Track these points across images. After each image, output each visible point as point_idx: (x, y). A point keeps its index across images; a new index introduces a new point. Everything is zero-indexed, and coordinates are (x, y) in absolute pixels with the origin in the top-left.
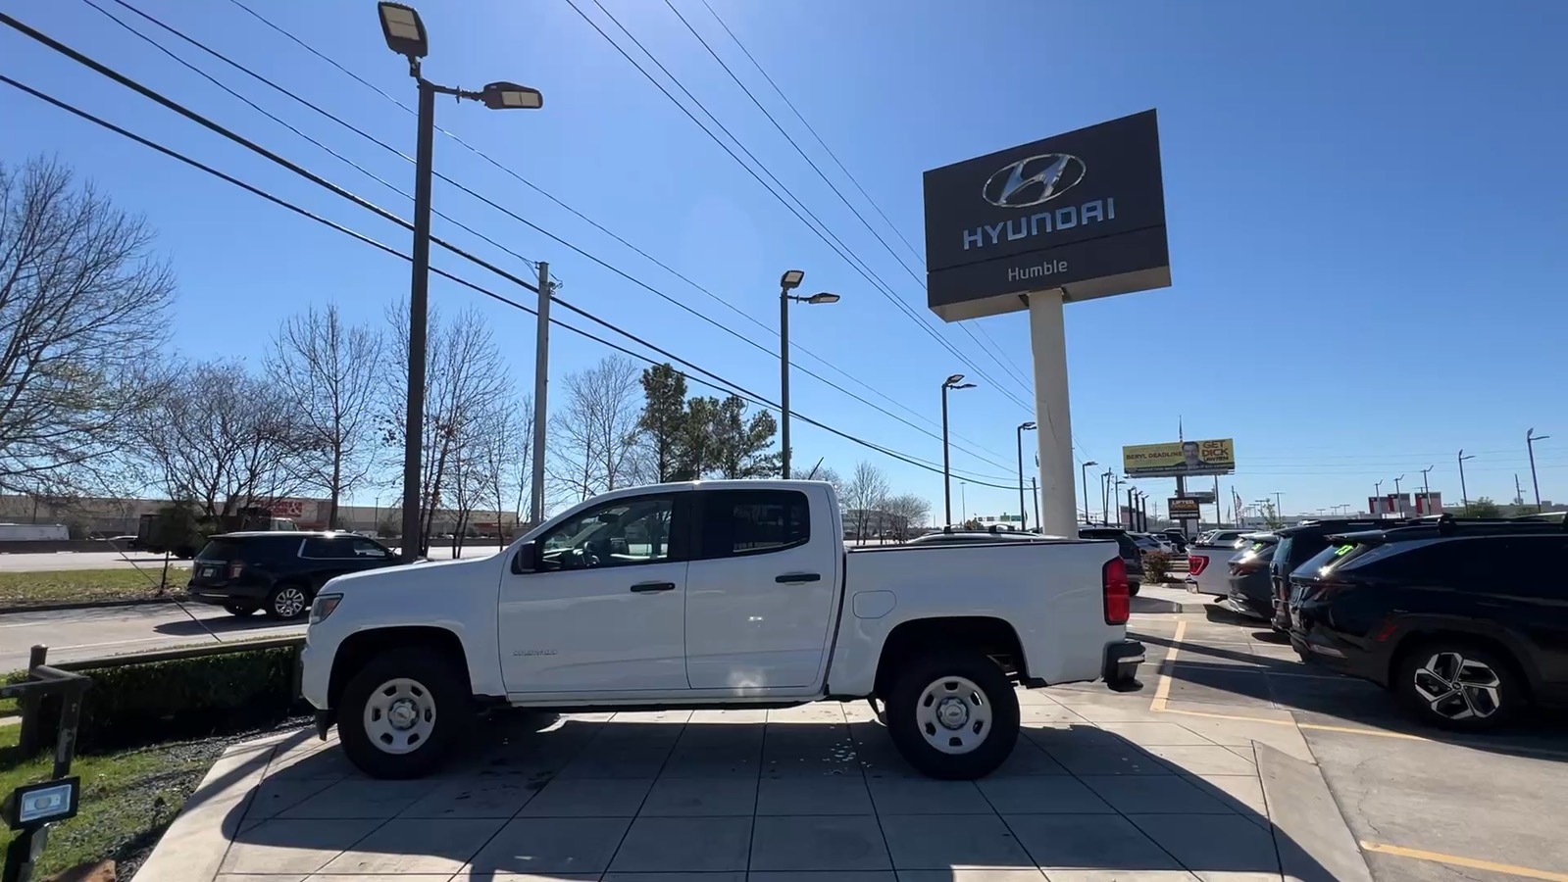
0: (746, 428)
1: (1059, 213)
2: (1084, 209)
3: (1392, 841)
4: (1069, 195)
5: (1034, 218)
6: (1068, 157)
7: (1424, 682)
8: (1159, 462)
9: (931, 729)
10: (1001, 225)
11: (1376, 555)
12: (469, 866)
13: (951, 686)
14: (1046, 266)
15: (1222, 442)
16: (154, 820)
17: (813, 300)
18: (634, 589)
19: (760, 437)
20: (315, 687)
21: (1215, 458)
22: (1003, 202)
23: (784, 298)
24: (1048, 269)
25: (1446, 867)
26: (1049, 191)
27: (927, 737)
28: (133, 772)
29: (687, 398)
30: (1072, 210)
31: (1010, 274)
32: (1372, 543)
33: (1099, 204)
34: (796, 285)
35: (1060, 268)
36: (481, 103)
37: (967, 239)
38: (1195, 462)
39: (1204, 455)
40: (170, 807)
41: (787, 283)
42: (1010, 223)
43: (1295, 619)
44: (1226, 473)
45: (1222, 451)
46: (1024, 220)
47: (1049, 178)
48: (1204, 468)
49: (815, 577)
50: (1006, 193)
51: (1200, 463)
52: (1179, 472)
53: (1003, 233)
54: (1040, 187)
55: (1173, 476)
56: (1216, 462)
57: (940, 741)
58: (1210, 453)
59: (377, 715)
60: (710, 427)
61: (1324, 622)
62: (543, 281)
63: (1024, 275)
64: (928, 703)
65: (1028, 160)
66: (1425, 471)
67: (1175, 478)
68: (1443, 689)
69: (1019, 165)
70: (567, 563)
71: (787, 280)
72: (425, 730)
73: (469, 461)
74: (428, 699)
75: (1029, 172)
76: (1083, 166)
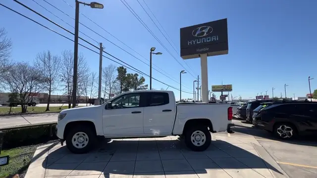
0: (139, 80)
1: (207, 38)
2: (212, 38)
3: (282, 161)
4: (209, 35)
5: (202, 39)
6: (209, 27)
7: (279, 131)
9: (194, 141)
11: (271, 107)
12: (103, 173)
13: (198, 132)
15: (230, 85)
16: (24, 164)
17: (156, 54)
18: (132, 113)
19: (142, 82)
20: (60, 134)
21: (229, 88)
22: (196, 36)
23: (151, 53)
24: (205, 50)
25: (293, 166)
27: (193, 143)
28: (16, 153)
29: (127, 73)
30: (210, 38)
31: (197, 50)
32: (270, 105)
33: (215, 37)
34: (153, 50)
35: (207, 49)
36: (90, 6)
37: (189, 43)
38: (225, 89)
40: (27, 161)
41: (151, 50)
42: (197, 40)
43: (254, 119)
44: (230, 91)
46: (200, 39)
47: (206, 31)
48: (227, 90)
49: (171, 111)
50: (197, 34)
53: (196, 42)
54: (204, 33)
55: (221, 92)
57: (196, 144)
59: (75, 140)
60: (131, 80)
61: (260, 119)
62: (101, 47)
63: (200, 51)
64: (193, 136)
65: (201, 27)
66: (266, 91)
68: (282, 132)
69: (199, 28)
70: (116, 107)
72: (86, 143)
73: (80, 86)
74: (87, 136)
75: (201, 30)
76: (212, 29)
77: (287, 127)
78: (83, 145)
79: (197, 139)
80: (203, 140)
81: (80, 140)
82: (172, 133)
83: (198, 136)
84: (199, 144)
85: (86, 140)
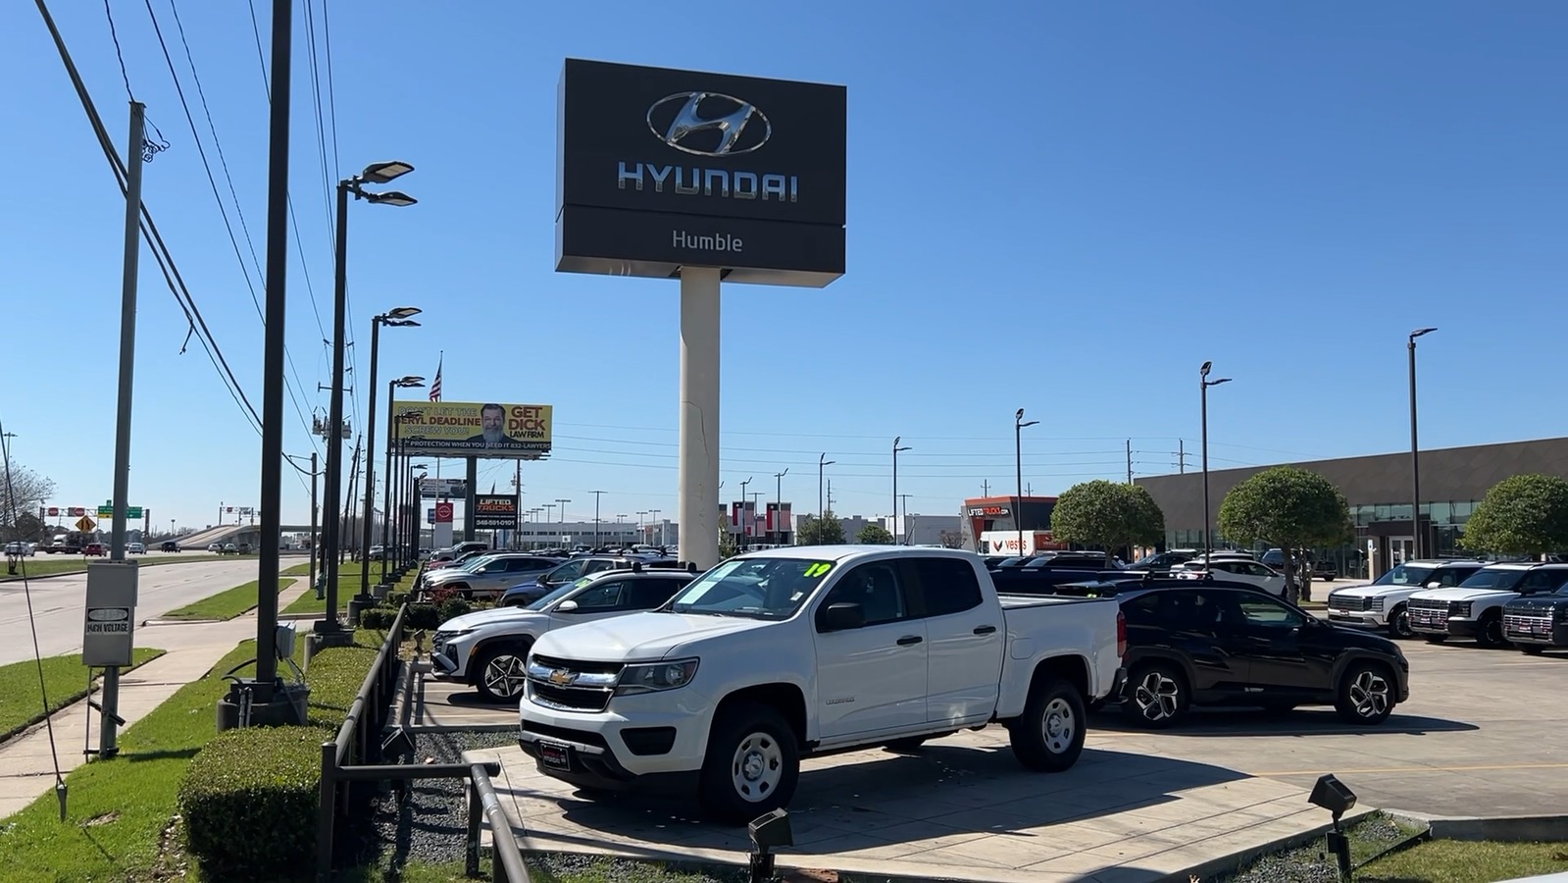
1: (738, 176)
4: (750, 158)
5: (709, 174)
6: (754, 109)
7: (1141, 694)
8: (443, 433)
9: (1046, 736)
10: (667, 170)
13: (1056, 705)
14: (718, 239)
15: (538, 409)
18: (900, 642)
21: (525, 434)
22: (671, 139)
24: (720, 242)
26: (728, 147)
27: (1047, 743)
31: (675, 238)
33: (782, 179)
35: (734, 245)
37: (623, 175)
38: (497, 437)
39: (511, 428)
42: (679, 171)
44: (536, 458)
45: (538, 424)
46: (696, 172)
47: (731, 127)
48: (510, 448)
50: (676, 129)
51: (504, 439)
53: (670, 181)
54: (718, 135)
55: (460, 456)
56: (526, 439)
57: (1050, 745)
58: (521, 425)
63: (692, 244)
64: (1046, 718)
65: (703, 95)
66: (779, 476)
67: (465, 460)
68: (1149, 699)
69: (696, 97)
71: (378, 172)
72: (773, 777)
74: (774, 750)
75: (707, 111)
76: (769, 127)
77: (1164, 680)
78: (764, 787)
79: (1053, 729)
80: (1067, 730)
81: (753, 768)
82: (995, 713)
83: (1056, 717)
84: (1057, 745)
85: (773, 764)
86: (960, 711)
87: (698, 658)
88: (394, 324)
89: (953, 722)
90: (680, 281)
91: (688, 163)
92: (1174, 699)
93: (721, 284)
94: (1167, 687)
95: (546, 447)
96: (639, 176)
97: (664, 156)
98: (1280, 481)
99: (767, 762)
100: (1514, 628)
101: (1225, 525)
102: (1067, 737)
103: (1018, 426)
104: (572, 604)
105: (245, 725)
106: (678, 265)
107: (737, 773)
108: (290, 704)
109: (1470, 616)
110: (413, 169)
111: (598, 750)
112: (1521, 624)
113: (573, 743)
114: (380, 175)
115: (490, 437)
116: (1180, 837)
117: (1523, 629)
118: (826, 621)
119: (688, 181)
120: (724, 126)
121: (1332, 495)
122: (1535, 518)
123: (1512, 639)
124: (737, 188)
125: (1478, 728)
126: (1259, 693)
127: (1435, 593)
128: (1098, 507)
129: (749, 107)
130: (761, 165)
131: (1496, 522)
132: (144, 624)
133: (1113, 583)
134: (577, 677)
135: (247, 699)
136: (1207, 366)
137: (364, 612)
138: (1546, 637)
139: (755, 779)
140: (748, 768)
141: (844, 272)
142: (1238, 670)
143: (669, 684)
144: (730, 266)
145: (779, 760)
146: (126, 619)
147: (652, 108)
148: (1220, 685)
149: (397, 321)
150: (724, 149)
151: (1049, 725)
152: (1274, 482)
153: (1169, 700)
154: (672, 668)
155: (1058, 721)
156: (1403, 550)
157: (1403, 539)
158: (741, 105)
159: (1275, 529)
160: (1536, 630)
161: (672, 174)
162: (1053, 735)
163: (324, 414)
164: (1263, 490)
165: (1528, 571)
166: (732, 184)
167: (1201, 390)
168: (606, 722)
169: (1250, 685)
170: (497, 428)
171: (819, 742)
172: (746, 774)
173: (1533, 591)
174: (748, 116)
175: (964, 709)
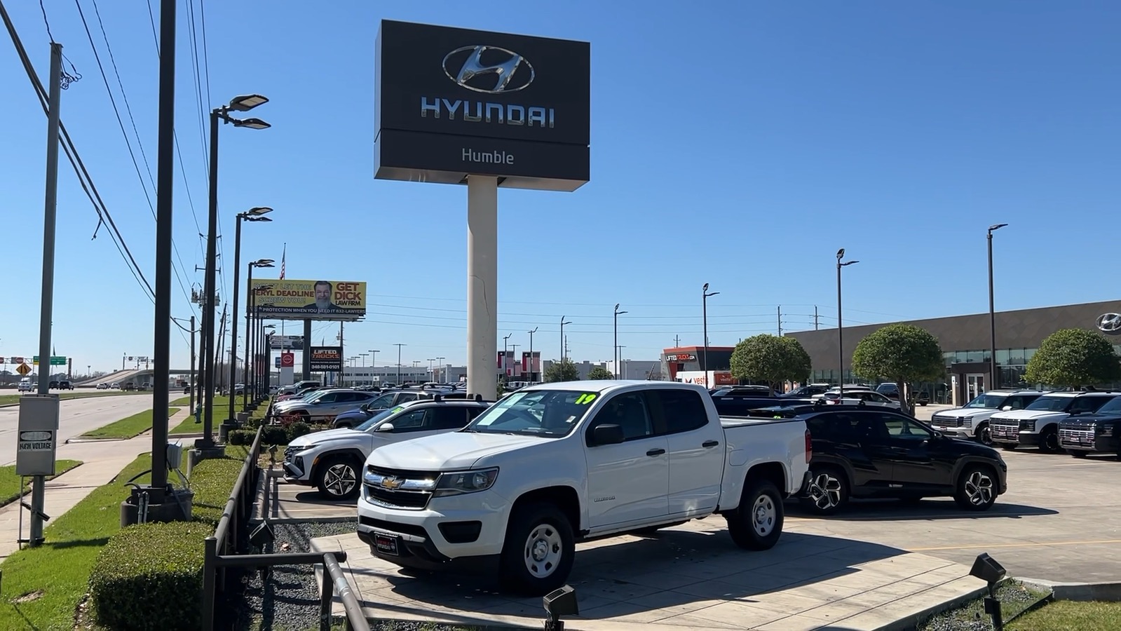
1: (510, 108)
2: (531, 110)
4: (519, 95)
5: (489, 106)
6: (522, 58)
8: (287, 302)
9: (756, 524)
10: (458, 103)
13: (762, 500)
14: (496, 155)
15: (356, 284)
18: (649, 454)
21: (347, 303)
22: (461, 80)
24: (498, 157)
26: (503, 86)
27: (755, 529)
30: (522, 109)
31: (464, 154)
35: (508, 159)
37: (425, 107)
38: (327, 304)
39: (336, 298)
42: (466, 104)
44: (354, 320)
45: (356, 296)
46: (479, 105)
47: (504, 72)
48: (335, 313)
49: (715, 443)
50: (463, 75)
51: (331, 307)
52: (308, 315)
53: (459, 112)
54: (496, 78)
55: (299, 319)
56: (347, 306)
57: (759, 530)
58: (345, 296)
63: (477, 158)
64: (755, 510)
65: (485, 48)
66: (531, 332)
67: (303, 322)
68: (820, 494)
69: (478, 50)
71: (242, 102)
72: (555, 559)
74: (556, 537)
75: (487, 60)
76: (533, 72)
77: (831, 479)
78: (548, 566)
79: (760, 518)
80: (770, 519)
81: (540, 552)
82: (718, 506)
83: (762, 509)
84: (763, 530)
85: (555, 549)
86: (692, 504)
87: (498, 467)
88: (252, 220)
89: (688, 513)
90: (467, 186)
91: (473, 99)
92: (838, 493)
93: (498, 188)
94: (833, 485)
95: (362, 312)
96: (437, 108)
97: (455, 93)
98: (897, 334)
99: (551, 547)
100: (1067, 438)
101: (857, 366)
102: (770, 524)
103: (705, 296)
104: (389, 426)
105: (142, 521)
106: (466, 173)
107: (528, 556)
108: (178, 504)
109: (1034, 430)
110: (268, 100)
111: (421, 539)
112: (1072, 436)
113: (401, 534)
114: (242, 105)
115: (322, 305)
116: (868, 601)
117: (1073, 440)
118: (594, 438)
119: (473, 112)
120: (499, 71)
121: (934, 344)
122: (1077, 360)
123: (1065, 446)
124: (510, 118)
125: (1058, 513)
126: (898, 488)
127: (1008, 414)
128: (764, 353)
129: (518, 57)
130: (526, 100)
131: (1049, 363)
132: (67, 442)
133: (792, 408)
134: (403, 483)
135: (144, 501)
136: (841, 252)
137: (231, 432)
138: (1090, 445)
139: (542, 560)
140: (536, 552)
141: (589, 180)
142: (883, 471)
143: (475, 488)
144: (503, 175)
145: (560, 545)
146: (50, 439)
147: (446, 57)
148: (871, 483)
149: (255, 217)
150: (500, 88)
151: (757, 515)
152: (892, 335)
153: (834, 494)
154: (478, 475)
155: (763, 512)
156: (976, 384)
157: (976, 376)
158: (512, 56)
159: (894, 368)
160: (1083, 440)
161: (461, 108)
162: (760, 522)
163: (200, 288)
164: (885, 340)
165: (1075, 398)
166: (506, 114)
167: (837, 270)
168: (427, 518)
169: (893, 483)
170: (326, 299)
171: (589, 531)
172: (535, 556)
173: (1079, 412)
174: (517, 64)
175: (696, 504)
